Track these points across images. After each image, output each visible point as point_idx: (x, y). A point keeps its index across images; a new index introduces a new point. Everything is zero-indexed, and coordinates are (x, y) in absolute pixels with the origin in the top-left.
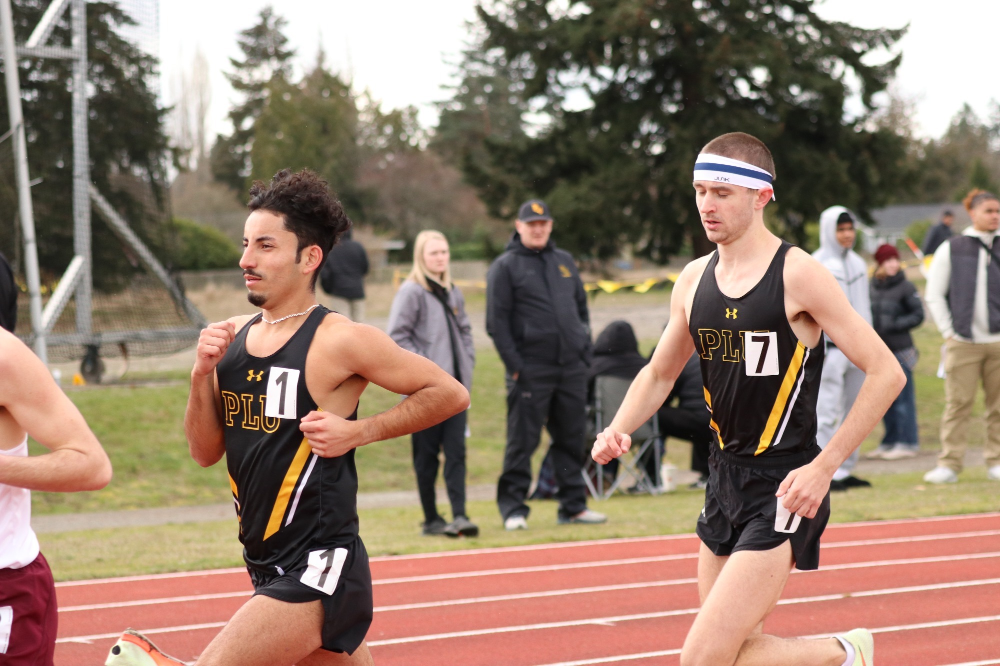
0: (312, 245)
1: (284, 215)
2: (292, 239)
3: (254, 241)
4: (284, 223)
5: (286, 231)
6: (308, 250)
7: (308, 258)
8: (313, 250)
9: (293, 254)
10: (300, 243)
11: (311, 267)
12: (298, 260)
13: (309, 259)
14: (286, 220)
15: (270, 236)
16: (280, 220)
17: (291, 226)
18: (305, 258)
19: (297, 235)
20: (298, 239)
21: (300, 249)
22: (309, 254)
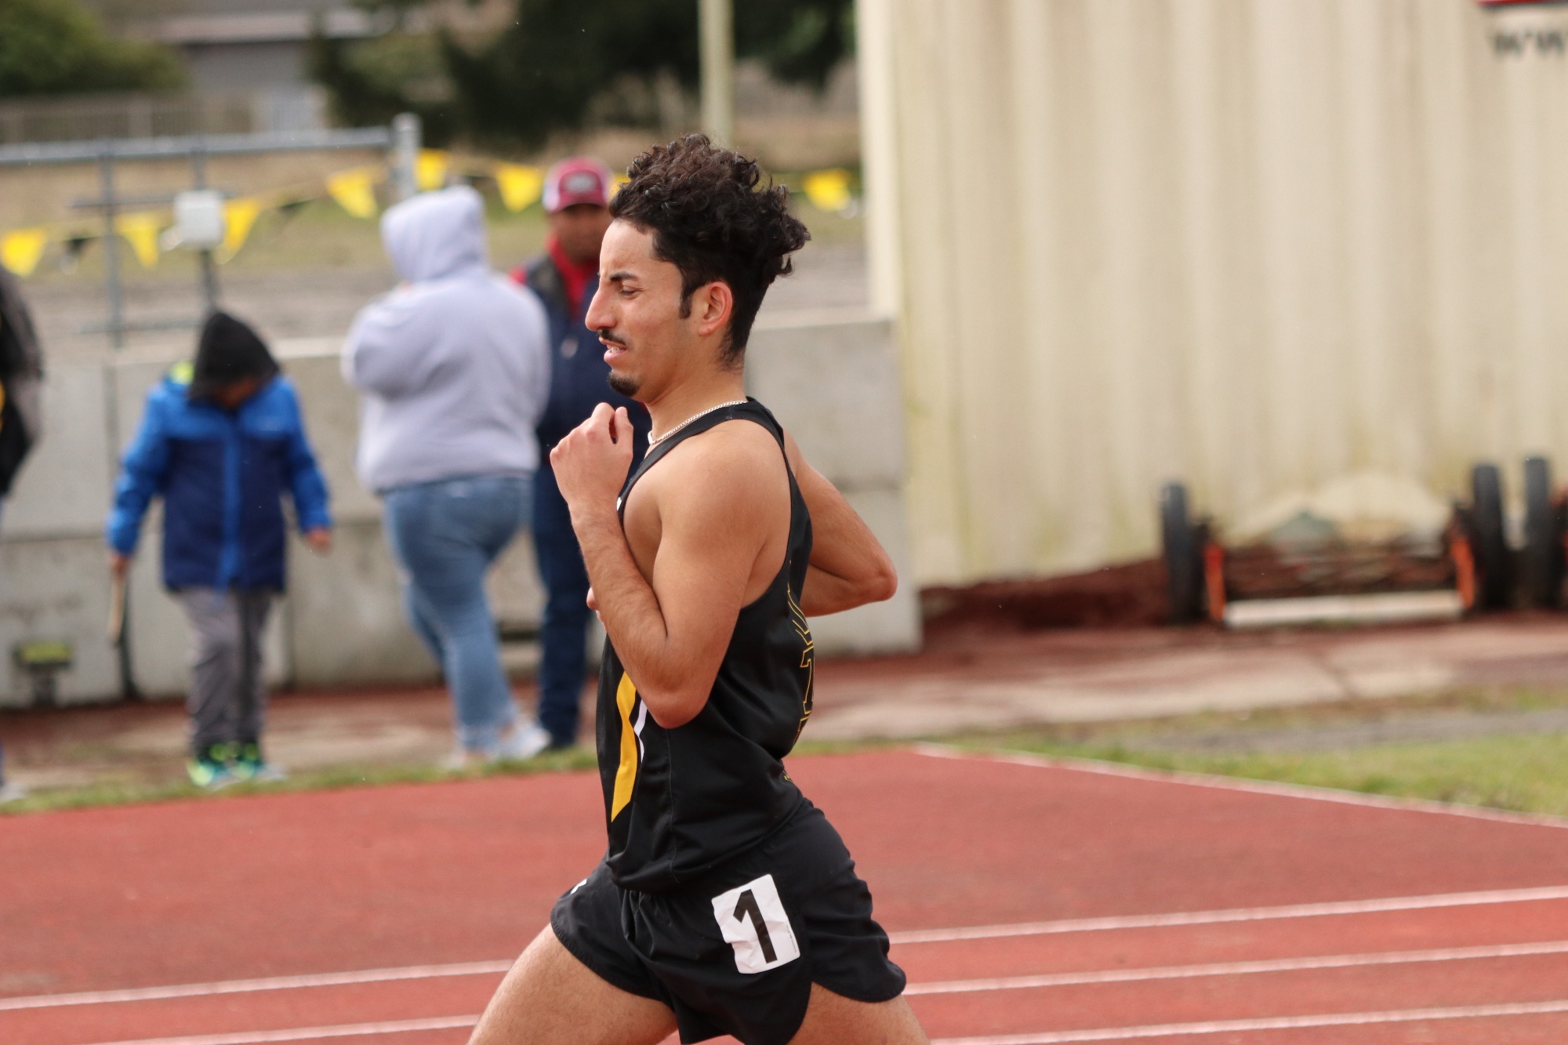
0: (713, 281)
1: (655, 230)
2: (670, 273)
3: (608, 280)
4: (653, 244)
5: (658, 263)
6: (703, 293)
7: (706, 306)
8: (715, 289)
9: (674, 300)
10: (685, 280)
11: (713, 322)
12: (686, 312)
13: (710, 307)
14: (658, 240)
15: (630, 271)
16: (647, 240)
17: (667, 250)
18: (700, 305)
19: (680, 267)
20: (682, 272)
21: (688, 292)
22: (709, 297)
